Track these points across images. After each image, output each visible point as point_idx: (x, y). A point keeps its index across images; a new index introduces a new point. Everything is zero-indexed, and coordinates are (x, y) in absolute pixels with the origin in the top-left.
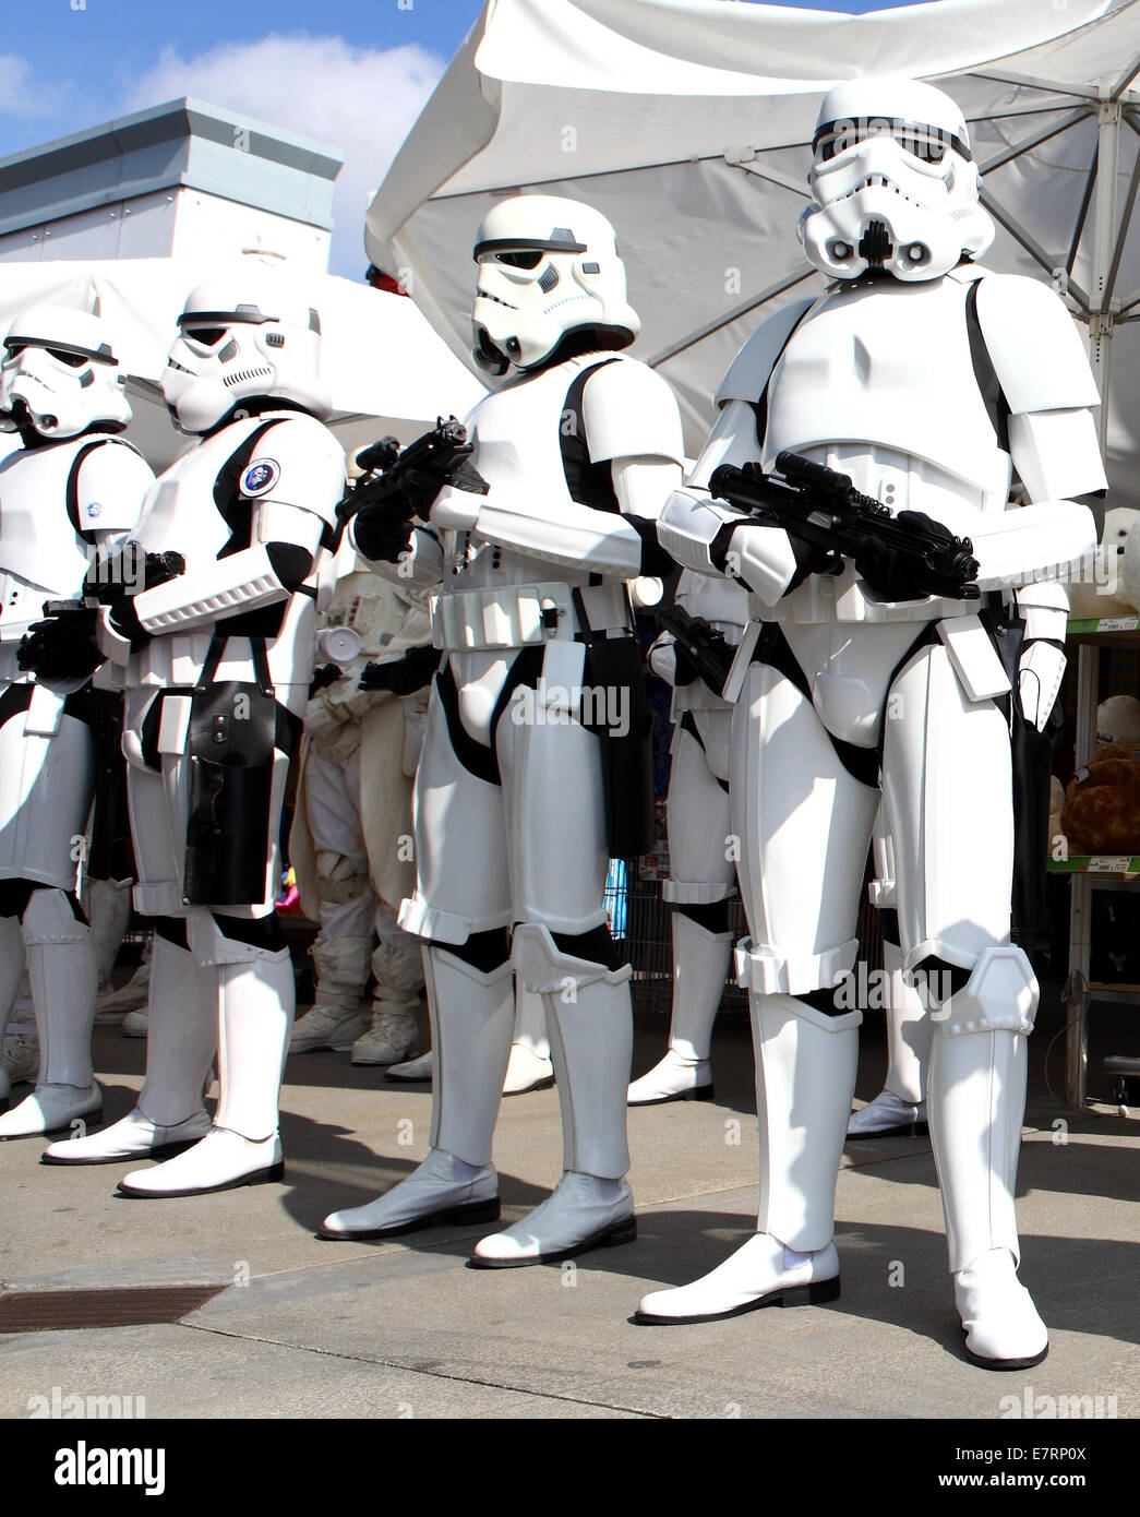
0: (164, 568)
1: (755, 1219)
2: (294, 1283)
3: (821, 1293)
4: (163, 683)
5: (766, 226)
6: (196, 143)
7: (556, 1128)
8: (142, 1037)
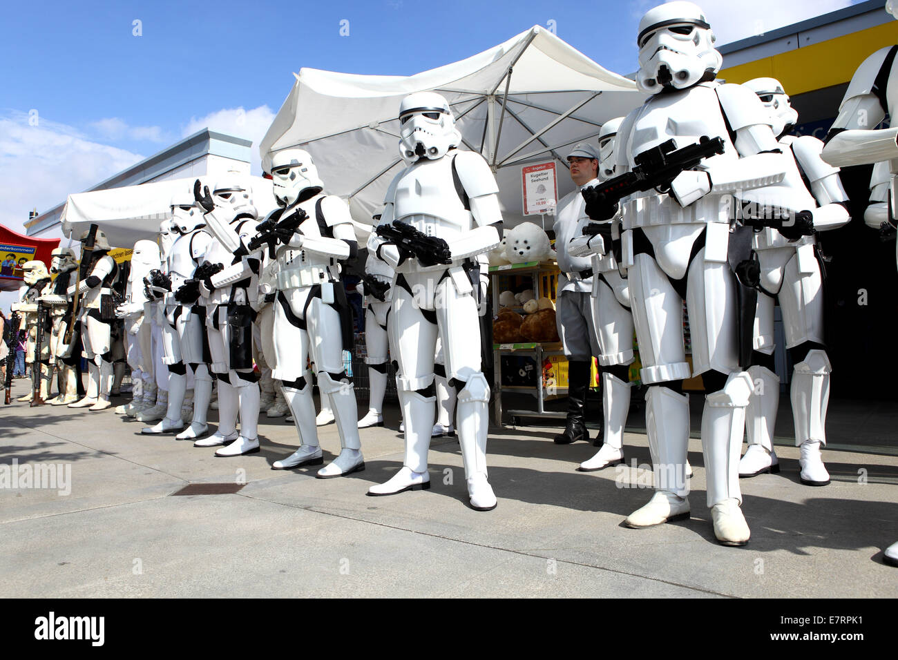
0: (218, 268)
1: (403, 463)
2: (267, 482)
3: (425, 486)
4: (219, 303)
5: (383, 146)
6: (212, 141)
7: (337, 435)
8: (217, 410)
